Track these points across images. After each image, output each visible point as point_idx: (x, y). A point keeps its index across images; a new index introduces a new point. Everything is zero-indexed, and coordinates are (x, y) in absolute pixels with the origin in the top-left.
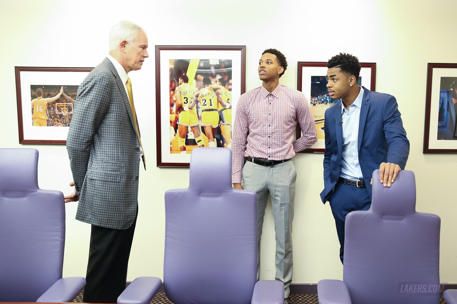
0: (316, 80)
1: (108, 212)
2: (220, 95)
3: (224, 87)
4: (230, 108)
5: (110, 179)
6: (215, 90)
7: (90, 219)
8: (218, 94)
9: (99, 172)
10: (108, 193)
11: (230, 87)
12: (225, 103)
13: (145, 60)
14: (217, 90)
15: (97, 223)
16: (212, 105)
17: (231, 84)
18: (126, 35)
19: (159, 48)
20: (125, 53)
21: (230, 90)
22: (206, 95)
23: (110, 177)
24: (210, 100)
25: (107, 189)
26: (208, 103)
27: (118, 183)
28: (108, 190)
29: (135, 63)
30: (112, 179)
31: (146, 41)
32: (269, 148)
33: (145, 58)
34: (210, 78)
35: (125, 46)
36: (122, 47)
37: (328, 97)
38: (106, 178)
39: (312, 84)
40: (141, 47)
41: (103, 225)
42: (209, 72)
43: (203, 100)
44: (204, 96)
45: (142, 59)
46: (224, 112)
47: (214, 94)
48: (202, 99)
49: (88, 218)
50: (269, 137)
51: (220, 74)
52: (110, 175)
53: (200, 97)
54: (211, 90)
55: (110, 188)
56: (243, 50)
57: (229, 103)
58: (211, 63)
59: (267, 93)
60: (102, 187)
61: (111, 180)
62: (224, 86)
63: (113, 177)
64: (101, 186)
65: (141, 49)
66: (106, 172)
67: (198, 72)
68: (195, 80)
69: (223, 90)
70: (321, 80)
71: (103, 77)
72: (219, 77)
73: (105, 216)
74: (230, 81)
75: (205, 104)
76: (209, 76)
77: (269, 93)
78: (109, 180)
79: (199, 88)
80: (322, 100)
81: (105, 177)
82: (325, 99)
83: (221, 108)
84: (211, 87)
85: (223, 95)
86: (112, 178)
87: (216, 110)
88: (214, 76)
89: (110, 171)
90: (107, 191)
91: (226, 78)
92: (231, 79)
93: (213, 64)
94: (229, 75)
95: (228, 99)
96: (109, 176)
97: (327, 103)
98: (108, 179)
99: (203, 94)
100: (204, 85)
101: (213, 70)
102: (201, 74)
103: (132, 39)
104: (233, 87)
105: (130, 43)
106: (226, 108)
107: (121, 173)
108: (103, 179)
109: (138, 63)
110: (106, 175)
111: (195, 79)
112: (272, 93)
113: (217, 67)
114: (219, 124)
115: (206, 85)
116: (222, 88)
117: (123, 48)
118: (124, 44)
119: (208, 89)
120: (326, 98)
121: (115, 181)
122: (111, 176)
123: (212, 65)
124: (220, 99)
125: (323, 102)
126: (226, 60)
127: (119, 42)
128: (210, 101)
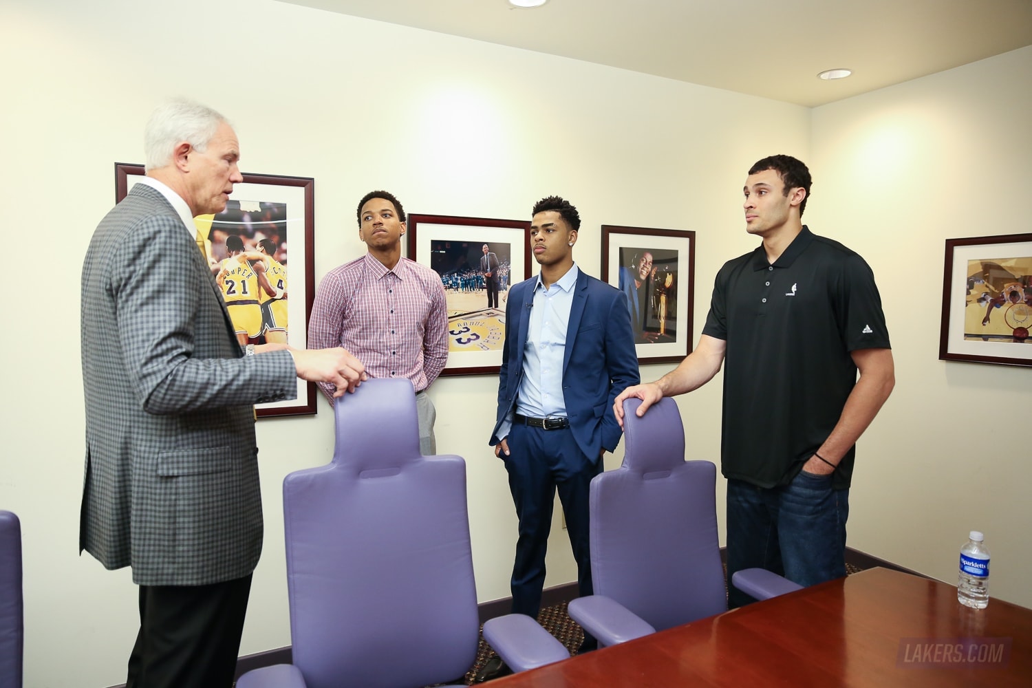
0: (439, 248)
1: (215, 544)
2: (263, 273)
3: (270, 257)
4: (285, 297)
5: (212, 466)
6: (253, 262)
7: (173, 574)
8: (259, 271)
9: (183, 456)
10: (211, 500)
11: (283, 257)
12: (275, 289)
13: (234, 189)
14: (257, 263)
15: (192, 579)
16: (246, 293)
17: (285, 252)
18: (191, 128)
19: (123, 169)
20: (187, 172)
21: (284, 262)
22: (233, 272)
23: (210, 463)
24: (243, 282)
25: (208, 491)
26: (238, 287)
27: (228, 471)
28: (210, 494)
29: (213, 196)
30: (217, 465)
31: (236, 144)
32: (393, 373)
33: (235, 184)
34: (242, 237)
35: (186, 157)
36: (180, 159)
37: (459, 278)
38: (203, 467)
39: (433, 254)
40: (224, 157)
41: (210, 580)
42: (241, 227)
43: (227, 283)
44: (230, 273)
45: (228, 187)
46: (272, 306)
47: (250, 270)
48: (226, 280)
49: (168, 574)
50: (394, 353)
51: (263, 230)
52: (210, 458)
53: (221, 276)
54: (245, 263)
55: (215, 487)
56: (308, 185)
57: (282, 288)
58: (244, 207)
59: (384, 269)
60: (196, 490)
61: (214, 468)
62: (272, 255)
63: (216, 460)
64: (194, 487)
65: (223, 164)
66: (201, 453)
67: (216, 226)
68: (209, 241)
69: (268, 262)
70: (447, 247)
71: (175, 226)
72: (259, 237)
73: (210, 557)
74: (284, 246)
75: (231, 291)
76: (239, 234)
77: (387, 270)
78: (210, 469)
79: (218, 257)
80: (450, 282)
81: (201, 464)
82: (454, 280)
83: (266, 298)
84: (244, 256)
85: (270, 271)
86: (214, 463)
87: (256, 302)
88: (250, 235)
89: (208, 447)
90: (208, 497)
91: (275, 240)
92: (286, 242)
93: (248, 211)
94: (281, 233)
95: (280, 281)
96: (208, 461)
97: (457, 288)
98: (208, 466)
99: (227, 269)
100: (229, 252)
101: (248, 223)
102: (222, 229)
103: (203, 139)
104: (289, 257)
105: (199, 149)
106: (275, 298)
107: (232, 448)
108: (196, 470)
109: (220, 195)
110: (201, 458)
111: (209, 239)
112: (393, 271)
113: (255, 217)
114: (262, 330)
115: (234, 252)
116: (268, 258)
117: (183, 162)
118: (184, 150)
119: (238, 260)
120: (457, 279)
121: (223, 468)
122: (212, 460)
123: (246, 212)
124: (263, 281)
125: (451, 287)
126: (274, 204)
127: (170, 147)
128: (242, 284)
